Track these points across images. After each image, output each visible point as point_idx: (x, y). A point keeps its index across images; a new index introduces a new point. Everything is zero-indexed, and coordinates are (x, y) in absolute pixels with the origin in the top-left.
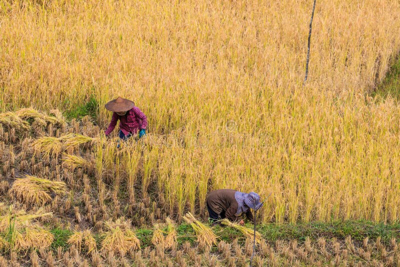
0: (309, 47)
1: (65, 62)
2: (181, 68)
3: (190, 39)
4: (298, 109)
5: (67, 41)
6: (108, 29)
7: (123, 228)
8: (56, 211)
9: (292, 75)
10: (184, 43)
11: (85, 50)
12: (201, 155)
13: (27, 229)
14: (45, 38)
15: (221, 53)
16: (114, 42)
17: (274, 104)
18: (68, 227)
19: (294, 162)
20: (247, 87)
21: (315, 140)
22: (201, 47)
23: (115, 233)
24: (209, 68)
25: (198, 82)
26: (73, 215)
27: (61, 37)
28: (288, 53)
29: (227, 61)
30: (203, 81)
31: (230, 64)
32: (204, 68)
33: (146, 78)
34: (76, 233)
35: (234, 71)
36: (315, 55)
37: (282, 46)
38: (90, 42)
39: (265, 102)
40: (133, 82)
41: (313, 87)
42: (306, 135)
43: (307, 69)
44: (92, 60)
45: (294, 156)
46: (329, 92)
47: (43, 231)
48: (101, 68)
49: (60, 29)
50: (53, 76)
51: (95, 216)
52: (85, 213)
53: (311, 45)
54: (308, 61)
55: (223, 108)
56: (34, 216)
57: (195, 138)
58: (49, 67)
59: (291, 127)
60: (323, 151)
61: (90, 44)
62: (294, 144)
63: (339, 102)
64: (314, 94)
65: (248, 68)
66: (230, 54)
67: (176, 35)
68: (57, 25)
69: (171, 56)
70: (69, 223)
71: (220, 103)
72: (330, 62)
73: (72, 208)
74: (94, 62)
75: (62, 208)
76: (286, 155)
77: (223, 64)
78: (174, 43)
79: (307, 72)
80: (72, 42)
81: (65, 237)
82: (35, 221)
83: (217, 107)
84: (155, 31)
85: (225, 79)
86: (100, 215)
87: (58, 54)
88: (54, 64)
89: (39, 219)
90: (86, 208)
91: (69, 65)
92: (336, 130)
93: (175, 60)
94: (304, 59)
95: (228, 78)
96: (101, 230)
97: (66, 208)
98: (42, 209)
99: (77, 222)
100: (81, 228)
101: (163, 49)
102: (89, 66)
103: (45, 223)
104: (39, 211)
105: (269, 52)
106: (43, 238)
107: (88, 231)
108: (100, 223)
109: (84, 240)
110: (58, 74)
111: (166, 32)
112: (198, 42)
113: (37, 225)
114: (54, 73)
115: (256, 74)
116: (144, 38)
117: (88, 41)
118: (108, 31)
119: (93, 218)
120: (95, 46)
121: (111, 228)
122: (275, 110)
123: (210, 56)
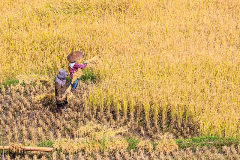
1: (135, 44)
2: (201, 47)
3: (207, 30)
5: (136, 32)
6: (160, 25)
7: (168, 138)
8: (130, 129)
10: (202, 33)
11: (146, 37)
12: (213, 97)
13: (113, 139)
14: (123, 30)
15: (224, 39)
16: (162, 32)
18: (137, 138)
22: (212, 35)
23: (164, 141)
24: (217, 47)
25: (211, 55)
26: (140, 131)
27: (133, 30)
30: (214, 55)
32: (214, 47)
33: (181, 53)
34: (141, 141)
38: (149, 32)
40: (174, 55)
44: (150, 43)
47: (123, 140)
48: (155, 47)
50: (128, 52)
51: (152, 132)
52: (146, 130)
55: (225, 70)
56: (118, 132)
57: (209, 87)
58: (125, 47)
61: (149, 33)
67: (199, 28)
68: (130, 23)
69: (195, 41)
70: (137, 136)
71: (223, 67)
73: (139, 127)
75: (133, 127)
77: (225, 45)
78: (197, 33)
80: (139, 33)
81: (135, 144)
82: (118, 135)
83: (222, 69)
84: (186, 26)
86: (155, 132)
87: (131, 39)
88: (128, 45)
89: (120, 133)
91: (137, 45)
93: (197, 42)
96: (156, 140)
97: (136, 127)
98: (122, 127)
99: (142, 135)
100: (144, 139)
101: (190, 36)
102: (149, 46)
103: (124, 136)
104: (120, 129)
106: (123, 145)
107: (148, 140)
108: (155, 136)
109: (146, 146)
110: (131, 51)
111: (193, 27)
112: (211, 32)
113: (119, 136)
114: (129, 50)
116: (180, 30)
117: (148, 32)
118: (159, 26)
119: (151, 133)
120: (152, 35)
121: (161, 138)
123: (218, 41)
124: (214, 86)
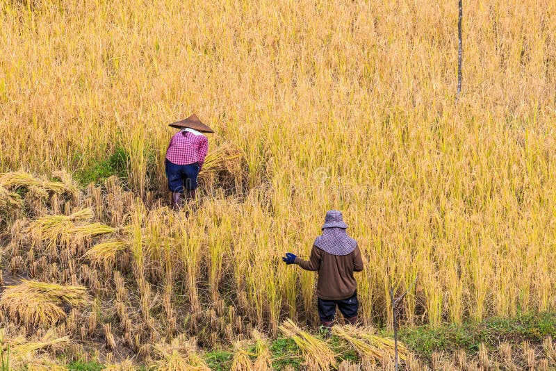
0: (460, 38)
1: (71, 93)
2: (257, 87)
3: (269, 41)
4: (451, 139)
5: (72, 59)
6: (136, 34)
7: (183, 352)
8: (75, 335)
9: (437, 85)
10: (258, 46)
11: (101, 71)
12: (300, 225)
13: (29, 365)
14: (34, 57)
15: (321, 59)
16: (146, 54)
17: (412, 134)
18: (96, 358)
19: (450, 225)
20: (365, 110)
21: (481, 186)
22: (287, 53)
23: (172, 361)
24: (303, 85)
25: (287, 107)
26: (103, 337)
27: (61, 54)
28: (426, 50)
29: (331, 71)
30: (295, 106)
31: (335, 76)
32: (295, 85)
34: (109, 366)
35: (343, 86)
36: (472, 51)
37: (416, 40)
39: (396, 132)
41: (472, 102)
42: (466, 180)
43: (460, 73)
44: (114, 85)
45: (450, 215)
46: (499, 108)
47: (56, 366)
48: (129, 98)
49: (58, 40)
50: (52, 116)
51: (137, 337)
52: (121, 332)
53: (463, 34)
54: (460, 60)
55: (330, 147)
56: (40, 345)
57: (290, 199)
58: (45, 102)
59: (442, 169)
60: (494, 204)
61: (107, 60)
62: (448, 195)
63: (515, 123)
64: (474, 112)
65: (365, 80)
66: (335, 59)
67: (245, 35)
68: (52, 34)
69: (240, 71)
70: (97, 352)
71: (324, 139)
72: (497, 59)
73: (99, 326)
74: (117, 90)
75: (83, 328)
76: (436, 215)
77: (325, 76)
78: (243, 48)
79: (460, 79)
80: (79, 60)
82: (41, 353)
83: (320, 146)
84: (211, 31)
85: (329, 100)
86: (146, 335)
87: (58, 80)
88: (52, 97)
89: (48, 348)
90: (121, 325)
91: (78, 97)
92: (515, 168)
93: (247, 75)
94: (454, 58)
95: (334, 98)
96: (149, 359)
97: (91, 328)
98: (51, 332)
99: (108, 348)
100: (116, 358)
101: (226, 59)
102: (110, 96)
103: (58, 354)
104: (47, 336)
105: (397, 50)
107: (129, 362)
108: (146, 347)
110: (61, 113)
111: (229, 32)
112: (281, 43)
113: (46, 358)
114: (54, 112)
115: (379, 87)
116: (195, 45)
117: (105, 56)
118: (135, 38)
119: (134, 341)
120: (116, 63)
121: (165, 353)
122: (414, 144)
123: (303, 65)
124: (303, 195)
